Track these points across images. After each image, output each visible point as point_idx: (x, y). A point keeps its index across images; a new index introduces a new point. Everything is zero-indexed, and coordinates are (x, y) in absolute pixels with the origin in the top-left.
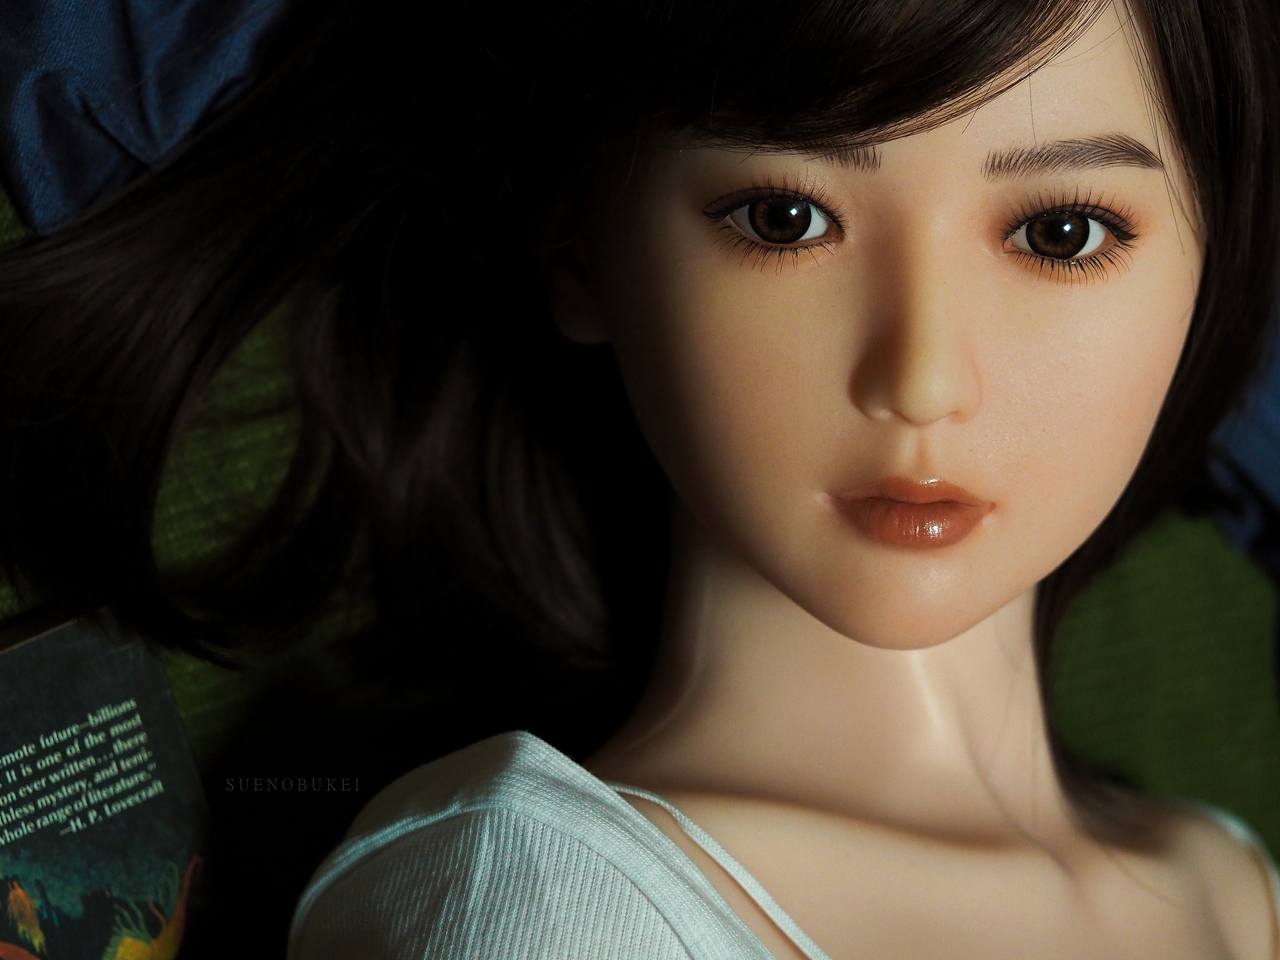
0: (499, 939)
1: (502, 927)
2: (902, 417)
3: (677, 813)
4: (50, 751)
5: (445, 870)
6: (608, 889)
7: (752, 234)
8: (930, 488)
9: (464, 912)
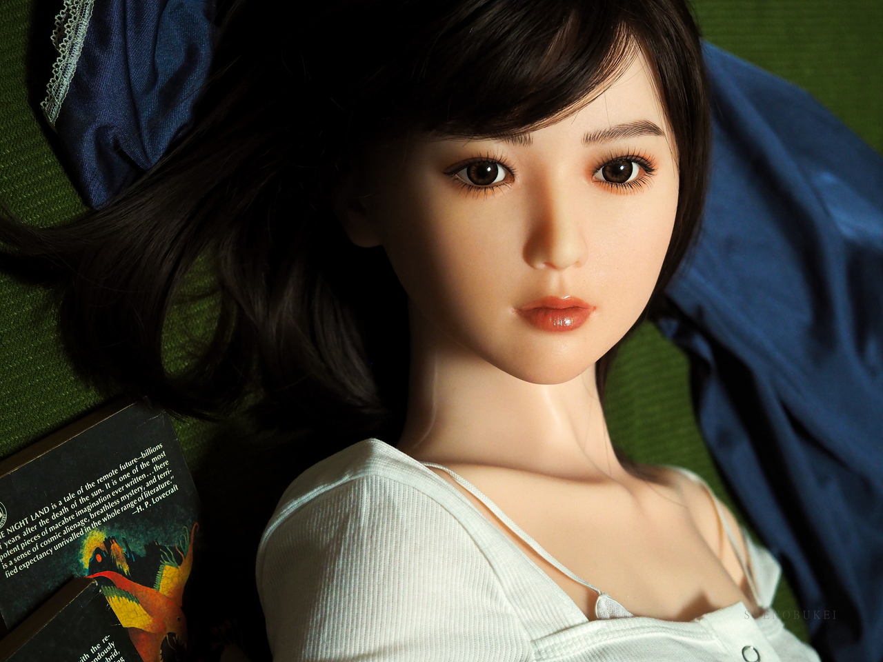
0: (379, 538)
1: (380, 533)
2: (551, 265)
3: (452, 473)
4: (125, 472)
5: (345, 509)
6: (430, 510)
7: (469, 182)
8: (567, 301)
9: (359, 528)
